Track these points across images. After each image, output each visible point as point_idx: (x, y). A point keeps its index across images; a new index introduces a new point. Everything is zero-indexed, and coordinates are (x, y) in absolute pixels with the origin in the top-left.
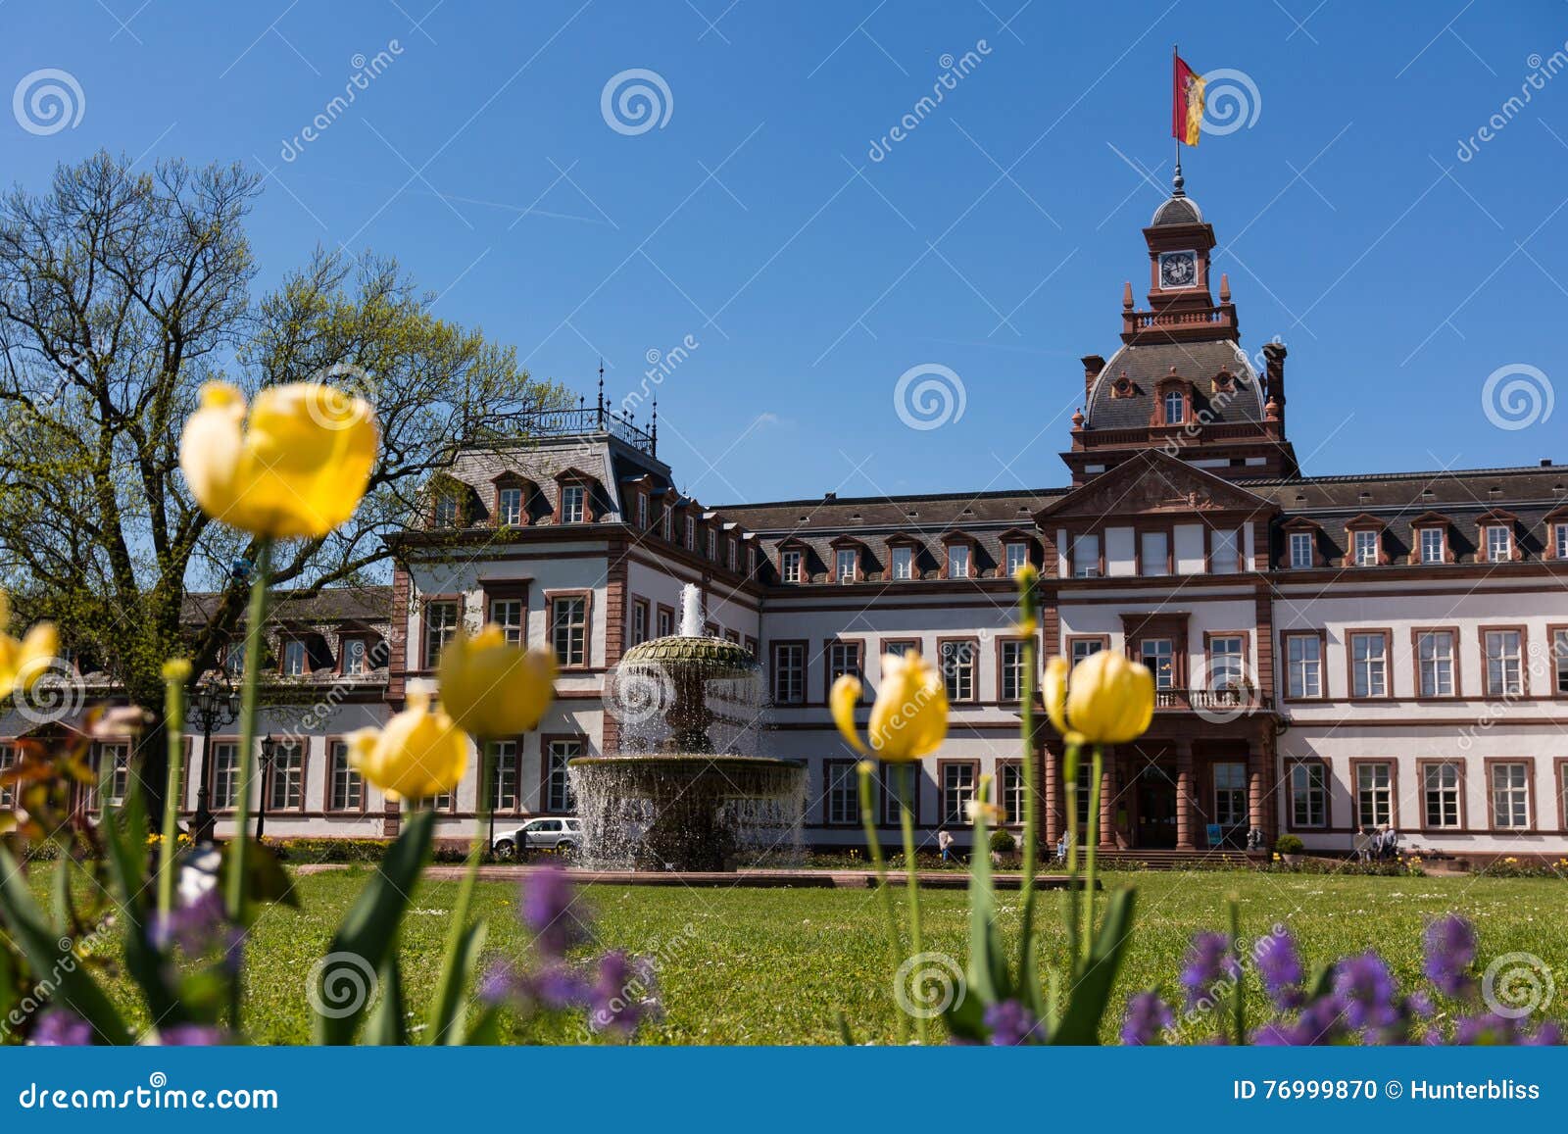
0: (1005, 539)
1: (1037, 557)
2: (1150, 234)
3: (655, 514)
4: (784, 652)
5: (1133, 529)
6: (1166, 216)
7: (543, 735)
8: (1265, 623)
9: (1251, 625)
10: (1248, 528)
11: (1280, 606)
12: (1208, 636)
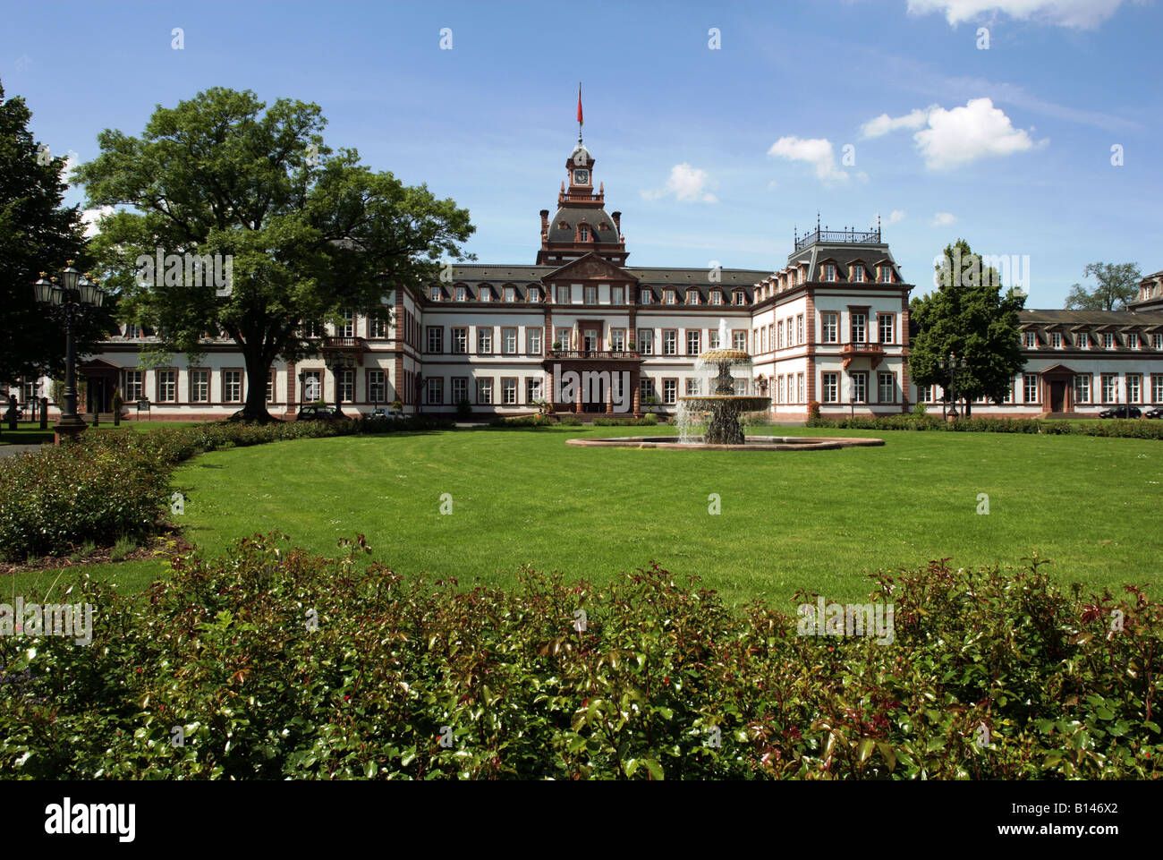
0: (529, 287)
1: (543, 294)
2: (567, 163)
4: (432, 331)
5: (581, 286)
6: (574, 155)
7: (366, 369)
8: (632, 325)
9: (627, 326)
10: (627, 287)
11: (638, 318)
12: (611, 329)
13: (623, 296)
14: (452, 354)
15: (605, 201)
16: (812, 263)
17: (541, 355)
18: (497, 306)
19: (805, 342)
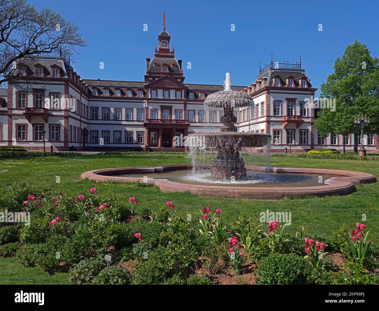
0: (138, 90)
1: (145, 94)
2: (159, 37)
3: (73, 77)
4: (93, 109)
5: (162, 90)
6: (162, 34)
7: (49, 124)
8: (185, 109)
9: (183, 109)
10: (183, 91)
11: (188, 105)
12: (175, 110)
13: (181, 95)
14: (102, 120)
15: (175, 54)
16: (269, 78)
17: (143, 121)
18: (123, 98)
19: (265, 115)
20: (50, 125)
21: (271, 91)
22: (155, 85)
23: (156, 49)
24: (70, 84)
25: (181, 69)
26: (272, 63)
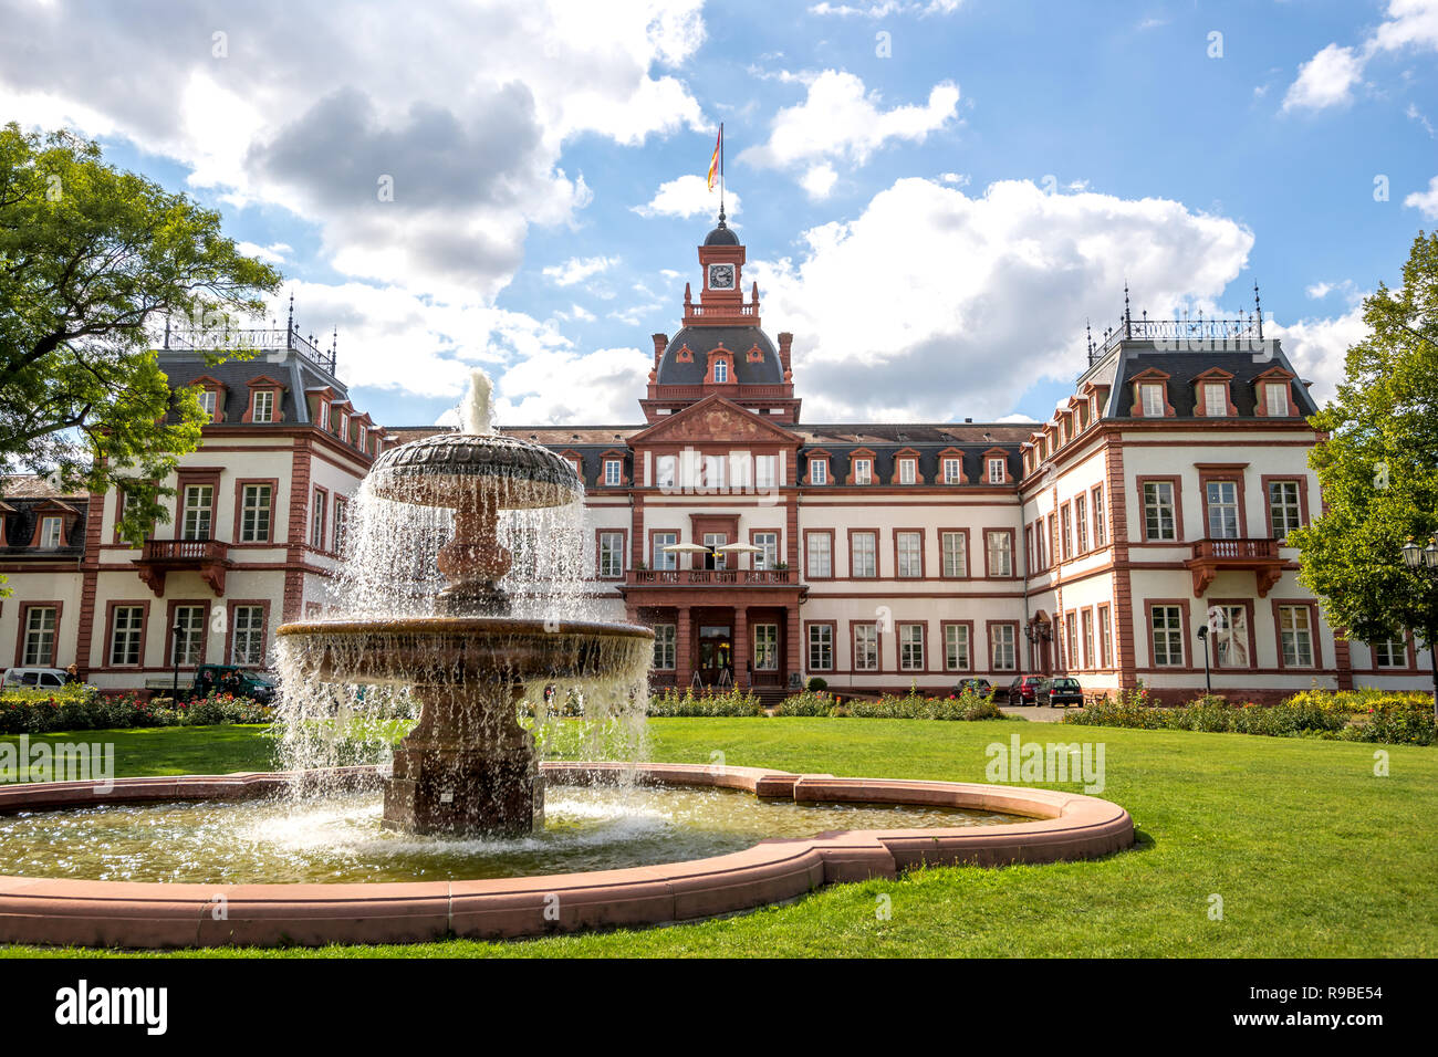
0: (604, 457)
1: (629, 469)
2: (701, 250)
3: (334, 420)
5: (700, 451)
6: (713, 239)
7: (229, 601)
8: (792, 524)
9: (784, 526)
10: (784, 455)
11: (802, 511)
12: (752, 532)
15: (762, 313)
16: (1115, 385)
17: (623, 580)
19: (1109, 543)
20: (231, 605)
21: (1126, 437)
22: (668, 436)
23: (688, 296)
24: (315, 445)
25: (785, 370)
26: (1128, 322)
